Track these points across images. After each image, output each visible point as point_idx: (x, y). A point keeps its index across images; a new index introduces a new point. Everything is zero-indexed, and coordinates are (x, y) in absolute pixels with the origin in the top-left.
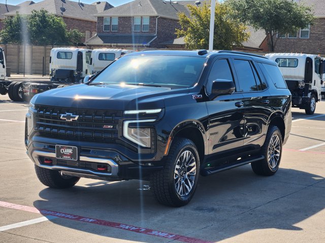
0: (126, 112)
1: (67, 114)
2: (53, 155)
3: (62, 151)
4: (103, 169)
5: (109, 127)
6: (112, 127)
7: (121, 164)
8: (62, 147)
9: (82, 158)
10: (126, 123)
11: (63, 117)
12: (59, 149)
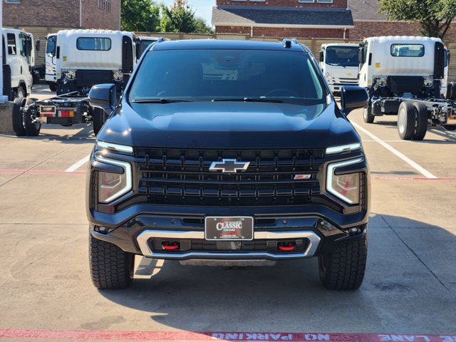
0: (330, 150)
1: (224, 160)
2: (199, 235)
3: (220, 227)
4: (292, 248)
5: (305, 176)
6: (309, 176)
7: (326, 234)
8: (219, 220)
9: (259, 235)
10: (331, 168)
11: (216, 166)
12: (213, 224)
